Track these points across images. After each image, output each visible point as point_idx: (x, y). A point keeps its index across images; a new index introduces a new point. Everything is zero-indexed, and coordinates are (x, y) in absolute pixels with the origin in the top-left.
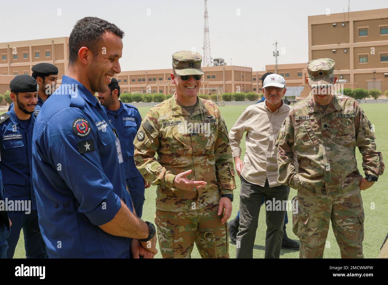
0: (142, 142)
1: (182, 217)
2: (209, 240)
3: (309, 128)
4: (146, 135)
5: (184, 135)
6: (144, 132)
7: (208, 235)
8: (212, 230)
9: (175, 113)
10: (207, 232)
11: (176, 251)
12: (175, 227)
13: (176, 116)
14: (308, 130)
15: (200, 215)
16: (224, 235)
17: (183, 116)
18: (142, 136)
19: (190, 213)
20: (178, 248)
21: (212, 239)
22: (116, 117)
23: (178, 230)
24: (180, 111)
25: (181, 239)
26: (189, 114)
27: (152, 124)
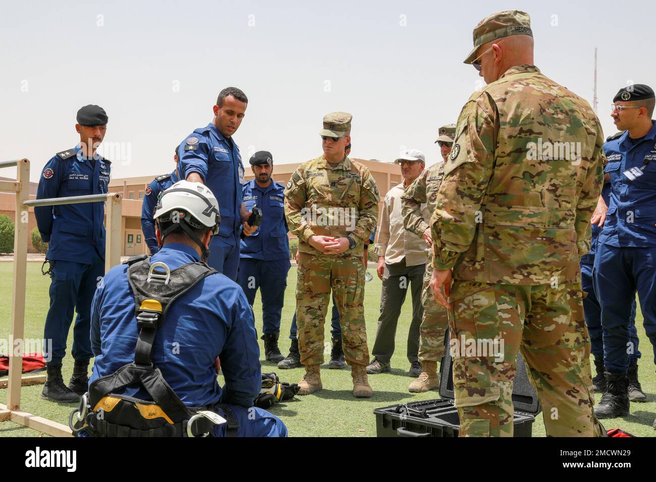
0: (290, 190)
1: (315, 262)
2: (339, 286)
3: (436, 188)
4: (293, 184)
5: (322, 185)
6: (293, 181)
7: (338, 282)
8: (342, 277)
9: (320, 166)
10: (336, 279)
11: (306, 293)
12: (307, 271)
13: (320, 169)
14: (435, 189)
15: (332, 262)
16: (353, 284)
17: (326, 169)
18: (290, 185)
19: (323, 258)
20: (308, 291)
21: (342, 285)
22: (263, 194)
23: (309, 274)
24: (324, 165)
25: (311, 283)
26: (331, 168)
27: (300, 174)
